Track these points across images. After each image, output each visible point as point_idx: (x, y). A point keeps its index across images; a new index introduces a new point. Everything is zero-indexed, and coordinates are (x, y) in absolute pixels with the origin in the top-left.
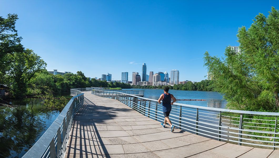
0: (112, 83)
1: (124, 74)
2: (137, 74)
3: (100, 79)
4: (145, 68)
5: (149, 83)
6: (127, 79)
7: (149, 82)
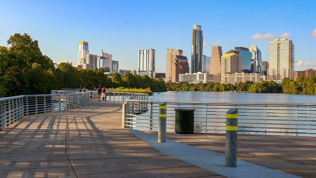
0: (118, 76)
1: (145, 53)
2: (178, 54)
3: (80, 66)
4: (198, 36)
5: (209, 76)
6: (153, 68)
7: (211, 73)
